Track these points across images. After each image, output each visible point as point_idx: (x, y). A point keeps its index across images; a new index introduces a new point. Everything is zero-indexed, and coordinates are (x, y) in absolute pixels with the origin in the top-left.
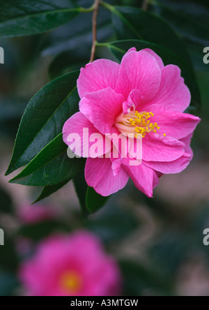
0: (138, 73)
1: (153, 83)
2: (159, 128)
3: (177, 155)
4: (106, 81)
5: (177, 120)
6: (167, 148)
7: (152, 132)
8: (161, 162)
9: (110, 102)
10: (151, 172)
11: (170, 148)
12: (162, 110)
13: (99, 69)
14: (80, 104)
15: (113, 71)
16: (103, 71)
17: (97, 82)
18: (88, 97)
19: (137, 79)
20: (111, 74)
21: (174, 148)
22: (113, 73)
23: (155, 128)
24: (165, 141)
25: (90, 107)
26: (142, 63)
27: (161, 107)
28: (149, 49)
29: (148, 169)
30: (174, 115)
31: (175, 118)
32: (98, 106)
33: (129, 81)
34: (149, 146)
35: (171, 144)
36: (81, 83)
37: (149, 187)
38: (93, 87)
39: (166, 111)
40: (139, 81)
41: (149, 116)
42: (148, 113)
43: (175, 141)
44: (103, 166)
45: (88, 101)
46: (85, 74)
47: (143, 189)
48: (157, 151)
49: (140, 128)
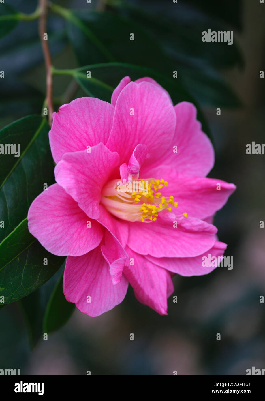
0: (139, 118)
1: (164, 133)
2: (176, 204)
3: (206, 246)
4: (91, 132)
5: (198, 191)
6: (188, 235)
7: (165, 211)
8: (180, 259)
9: (101, 166)
10: (164, 275)
11: (192, 236)
12: (173, 175)
13: (80, 114)
14: (56, 171)
15: (102, 116)
16: (87, 117)
17: (77, 134)
18: (68, 160)
19: (139, 127)
20: (98, 120)
21: (198, 236)
22: (102, 120)
23: (170, 204)
24: (187, 225)
25: (72, 176)
26: (145, 101)
27: (171, 170)
28: (149, 79)
29: (158, 269)
30: (194, 182)
31: (196, 187)
32: (83, 173)
33: (126, 131)
34: (159, 233)
35: (195, 229)
36: (54, 137)
37: (161, 299)
38: (72, 143)
39: (180, 176)
40: (141, 131)
41: (161, 187)
42: (158, 182)
43: (202, 225)
44: (89, 268)
45: (68, 165)
46: (59, 123)
47: (152, 302)
48: (172, 240)
49: (149, 206)
